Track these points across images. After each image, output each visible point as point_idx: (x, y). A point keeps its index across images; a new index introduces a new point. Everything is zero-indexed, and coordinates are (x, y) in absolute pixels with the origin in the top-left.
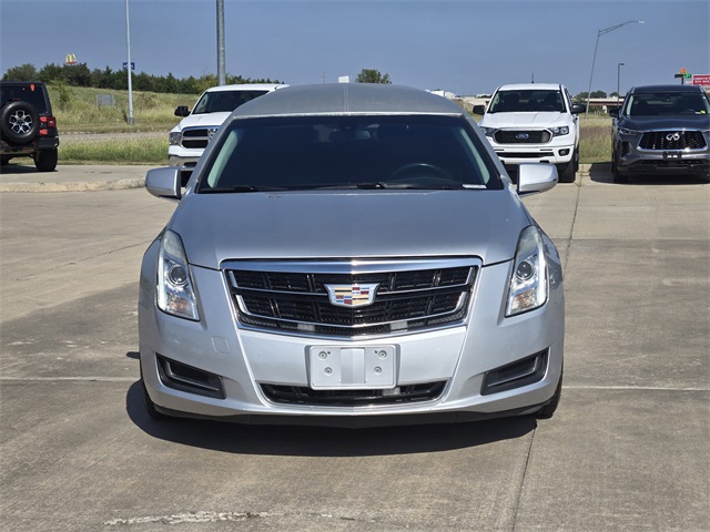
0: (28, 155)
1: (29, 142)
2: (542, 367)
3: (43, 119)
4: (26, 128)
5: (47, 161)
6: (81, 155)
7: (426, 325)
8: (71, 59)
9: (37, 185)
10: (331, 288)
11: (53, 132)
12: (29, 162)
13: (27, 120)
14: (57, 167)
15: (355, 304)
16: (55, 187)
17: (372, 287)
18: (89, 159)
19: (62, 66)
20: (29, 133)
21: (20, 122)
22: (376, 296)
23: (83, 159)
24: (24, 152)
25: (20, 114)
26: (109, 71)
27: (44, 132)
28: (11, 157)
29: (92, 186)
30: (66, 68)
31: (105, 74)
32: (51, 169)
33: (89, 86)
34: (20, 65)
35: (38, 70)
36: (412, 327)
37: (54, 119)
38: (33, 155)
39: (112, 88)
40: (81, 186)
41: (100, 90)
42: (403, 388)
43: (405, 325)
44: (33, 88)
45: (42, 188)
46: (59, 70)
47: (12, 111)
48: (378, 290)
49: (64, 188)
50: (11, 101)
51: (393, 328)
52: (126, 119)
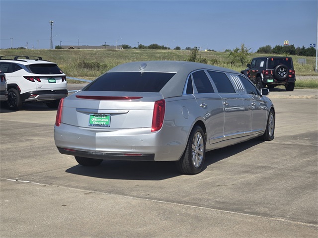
0: (283, 85)
1: (284, 80)
3: (290, 71)
4: (284, 74)
5: (290, 87)
6: (301, 85)
8: (286, 42)
9: (288, 96)
11: (294, 76)
12: (283, 87)
13: (284, 71)
14: (294, 90)
16: (295, 97)
18: (304, 87)
19: (283, 46)
20: (285, 76)
21: (282, 72)
23: (302, 86)
24: (282, 83)
25: (282, 69)
26: (304, 48)
27: (290, 76)
28: (276, 85)
29: (309, 97)
30: (285, 46)
31: (302, 49)
32: (292, 90)
33: (295, 54)
34: (265, 46)
35: (272, 48)
37: (294, 71)
38: (285, 85)
39: (305, 55)
40: (305, 97)
41: (299, 56)
44: (287, 59)
45: (290, 97)
46: (282, 47)
47: (279, 68)
49: (298, 97)
50: (279, 64)
52: (314, 70)
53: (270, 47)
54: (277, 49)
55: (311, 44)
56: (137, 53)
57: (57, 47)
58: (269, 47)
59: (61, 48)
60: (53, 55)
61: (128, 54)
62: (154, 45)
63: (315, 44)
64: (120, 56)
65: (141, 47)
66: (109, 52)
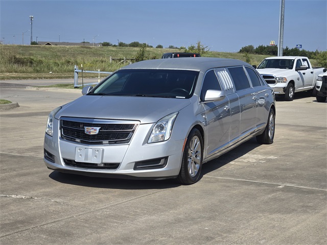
2: (165, 163)
7: (116, 143)
8: (272, 43)
10: (86, 128)
15: (92, 133)
17: (98, 128)
19: (266, 46)
22: (99, 131)
26: (287, 49)
30: (268, 47)
34: (247, 46)
35: (255, 48)
36: (110, 143)
42: (105, 164)
43: (108, 142)
46: (265, 48)
48: (100, 129)
51: (104, 143)
53: (253, 47)
54: (260, 49)
55: (297, 45)
56: (113, 51)
57: (33, 43)
58: (251, 47)
59: (36, 44)
60: (22, 50)
61: (103, 51)
62: (134, 43)
63: (301, 45)
64: (94, 54)
65: (121, 45)
66: (83, 49)
